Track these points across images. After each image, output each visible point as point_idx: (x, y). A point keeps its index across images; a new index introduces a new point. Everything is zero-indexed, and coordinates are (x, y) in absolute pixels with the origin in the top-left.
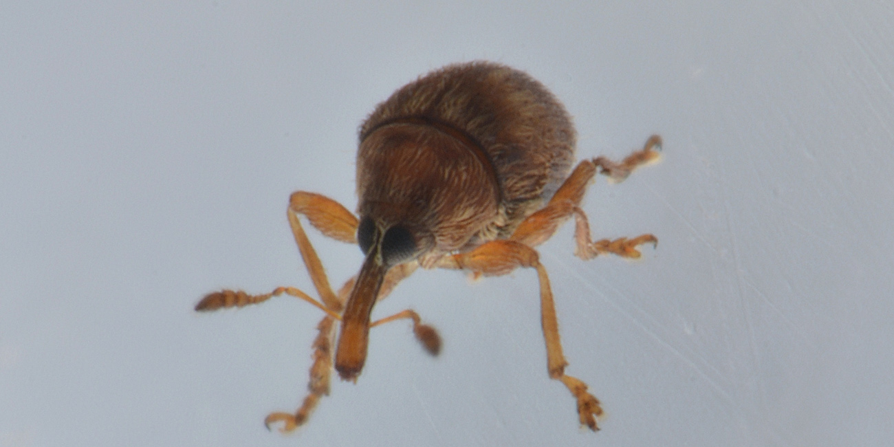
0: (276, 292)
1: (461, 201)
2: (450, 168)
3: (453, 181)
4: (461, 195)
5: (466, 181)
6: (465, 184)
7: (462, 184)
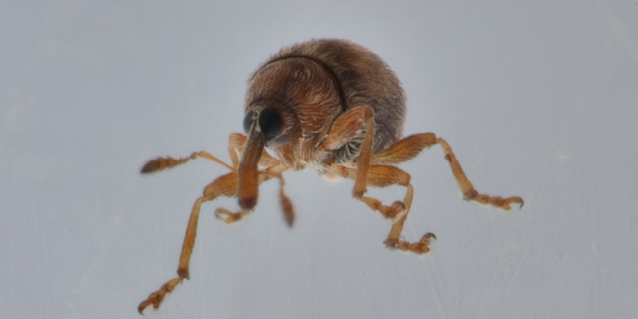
0: (194, 156)
1: (309, 90)
2: (298, 71)
3: (302, 78)
4: (310, 85)
5: (311, 77)
6: (310, 79)
7: (308, 80)
